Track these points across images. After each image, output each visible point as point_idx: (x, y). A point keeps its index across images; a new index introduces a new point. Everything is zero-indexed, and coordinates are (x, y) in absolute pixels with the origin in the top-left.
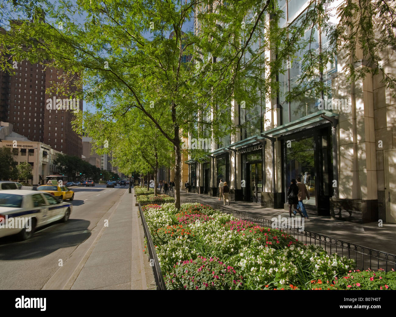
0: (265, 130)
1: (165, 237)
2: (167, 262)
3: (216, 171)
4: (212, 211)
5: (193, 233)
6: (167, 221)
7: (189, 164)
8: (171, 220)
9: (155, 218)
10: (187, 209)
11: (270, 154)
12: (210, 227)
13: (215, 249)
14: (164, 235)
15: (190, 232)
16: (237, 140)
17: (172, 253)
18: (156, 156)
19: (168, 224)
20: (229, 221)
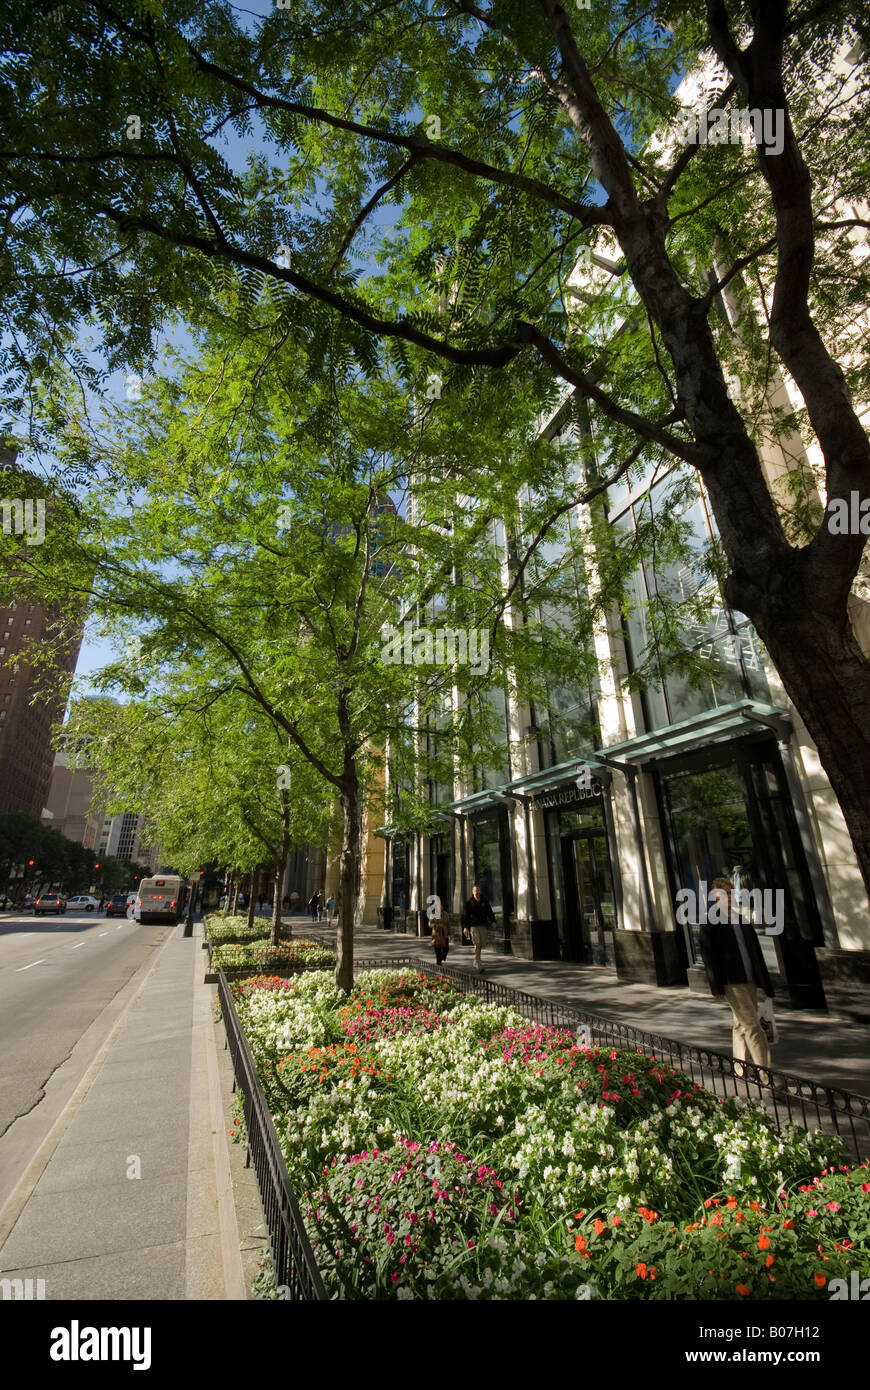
0: (606, 742)
1: (302, 1085)
2: (305, 1161)
3: (472, 863)
4: (451, 995)
5: (388, 1071)
6: (310, 1031)
7: (388, 839)
8: (323, 1030)
9: (274, 1024)
10: (374, 992)
11: (625, 812)
12: (441, 1049)
13: (449, 1118)
14: (298, 1080)
15: (378, 1068)
16: (529, 768)
17: (321, 1133)
18: (286, 816)
19: (310, 1043)
20: (500, 1028)
